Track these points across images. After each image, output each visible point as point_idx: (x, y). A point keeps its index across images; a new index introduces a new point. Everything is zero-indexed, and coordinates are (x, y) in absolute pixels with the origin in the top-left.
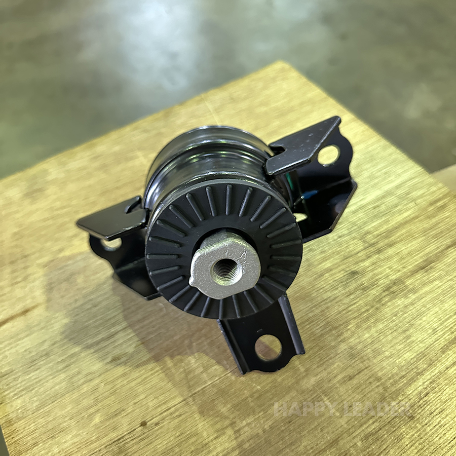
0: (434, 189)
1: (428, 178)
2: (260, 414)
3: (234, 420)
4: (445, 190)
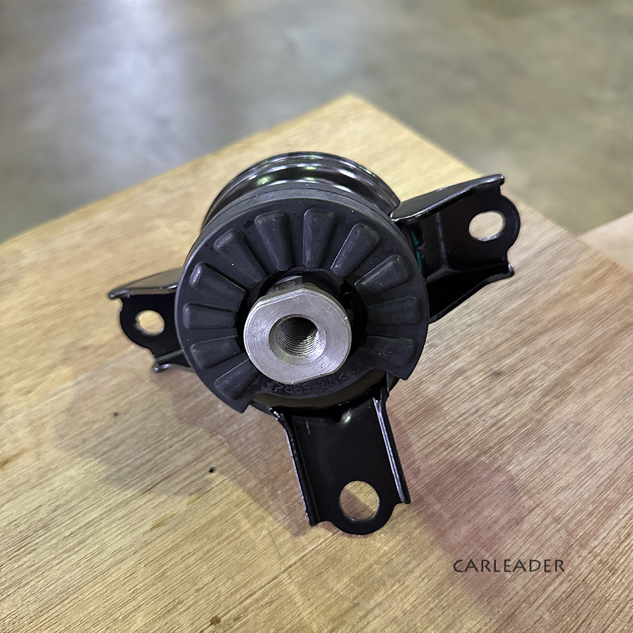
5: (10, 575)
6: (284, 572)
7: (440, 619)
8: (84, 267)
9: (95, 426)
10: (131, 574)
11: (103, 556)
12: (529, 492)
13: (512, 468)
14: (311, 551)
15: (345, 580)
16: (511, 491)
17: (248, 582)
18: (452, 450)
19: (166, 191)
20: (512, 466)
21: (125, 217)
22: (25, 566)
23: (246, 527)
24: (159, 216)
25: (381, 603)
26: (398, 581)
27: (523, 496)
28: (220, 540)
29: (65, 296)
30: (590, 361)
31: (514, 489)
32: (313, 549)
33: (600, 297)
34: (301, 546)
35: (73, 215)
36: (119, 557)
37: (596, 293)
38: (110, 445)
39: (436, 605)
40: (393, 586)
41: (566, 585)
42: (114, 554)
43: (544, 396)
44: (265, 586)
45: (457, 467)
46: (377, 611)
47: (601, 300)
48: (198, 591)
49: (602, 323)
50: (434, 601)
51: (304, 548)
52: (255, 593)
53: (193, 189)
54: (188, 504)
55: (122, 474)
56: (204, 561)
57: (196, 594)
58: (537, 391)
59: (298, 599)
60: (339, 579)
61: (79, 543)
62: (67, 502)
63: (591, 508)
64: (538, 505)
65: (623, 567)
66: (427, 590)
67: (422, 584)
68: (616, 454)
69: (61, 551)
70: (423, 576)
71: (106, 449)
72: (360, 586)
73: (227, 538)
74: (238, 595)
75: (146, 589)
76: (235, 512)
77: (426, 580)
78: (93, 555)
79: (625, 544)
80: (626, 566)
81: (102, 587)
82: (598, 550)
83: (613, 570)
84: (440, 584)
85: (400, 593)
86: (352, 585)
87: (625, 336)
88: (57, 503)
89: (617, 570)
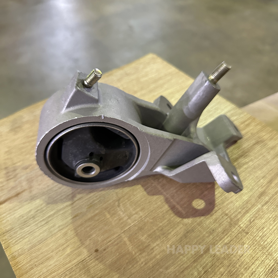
0: (242, 116)
1: (239, 111)
2: (164, 239)
3: (149, 244)
4: (249, 116)
5: (21, 234)
6: (122, 233)
10: (66, 234)
11: (55, 227)
15: (145, 236)
17: (109, 236)
22: (26, 231)
23: (108, 217)
25: (158, 244)
26: (165, 236)
30: (242, 156)
32: (134, 225)
34: (129, 223)
37: (246, 130)
41: (229, 238)
42: (59, 227)
44: (115, 238)
46: (157, 247)
48: (90, 240)
50: (179, 243)
52: (111, 240)
54: (87, 208)
55: (62, 198)
56: (93, 229)
59: (128, 243)
60: (143, 236)
61: (46, 223)
62: (42, 208)
63: (240, 210)
64: (219, 209)
65: (251, 232)
66: (176, 239)
70: (175, 235)
72: (151, 238)
73: (101, 221)
74: (105, 242)
75: (71, 239)
76: (104, 211)
79: (253, 223)
82: (242, 225)
83: (247, 233)
84: (181, 238)
85: (165, 241)
86: (148, 237)
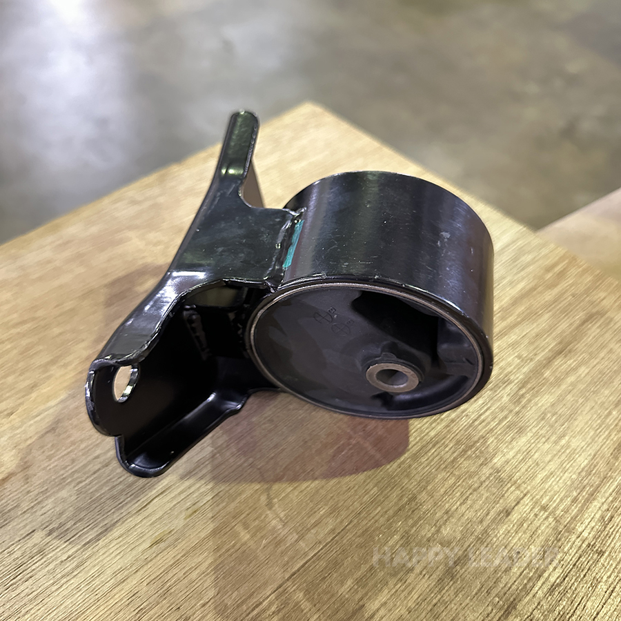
0: (544, 251)
1: (534, 239)
5: (8, 606)
6: (288, 580)
7: (444, 614)
8: (56, 283)
9: (83, 446)
11: (103, 577)
12: (515, 482)
13: (498, 461)
14: (312, 557)
15: (349, 583)
16: (499, 483)
17: (254, 592)
18: (439, 447)
19: (134, 202)
20: (498, 459)
21: (94, 230)
22: (22, 595)
23: (246, 538)
24: (130, 228)
25: (385, 603)
26: (400, 580)
27: (510, 487)
28: (221, 552)
29: (40, 313)
30: (560, 352)
31: (501, 480)
32: (315, 555)
33: (563, 289)
34: (302, 552)
35: (40, 230)
36: (120, 577)
37: (559, 286)
38: (100, 463)
39: (439, 601)
40: (395, 585)
41: (559, 570)
42: (115, 574)
43: (520, 389)
44: (270, 595)
45: (446, 463)
46: (382, 612)
47: (565, 293)
48: (204, 605)
49: (567, 314)
50: (437, 597)
51: (306, 554)
52: (261, 603)
53: (161, 200)
54: (185, 519)
55: (115, 492)
56: (208, 574)
57: (202, 609)
58: (513, 384)
59: (306, 605)
60: (342, 583)
61: (77, 567)
62: (61, 526)
63: (575, 494)
64: (525, 495)
65: (609, 549)
66: (428, 586)
67: (424, 580)
68: (593, 440)
69: (59, 576)
70: (424, 573)
71: (97, 467)
72: (363, 587)
73: (228, 550)
74: (244, 607)
75: (151, 609)
76: (233, 524)
77: (427, 576)
78: (93, 577)
79: (609, 526)
80: (613, 548)
81: (106, 610)
82: (585, 534)
83: (601, 553)
84: (440, 580)
85: (403, 591)
86: (356, 587)
87: (590, 325)
88: (51, 527)
89: (604, 552)
